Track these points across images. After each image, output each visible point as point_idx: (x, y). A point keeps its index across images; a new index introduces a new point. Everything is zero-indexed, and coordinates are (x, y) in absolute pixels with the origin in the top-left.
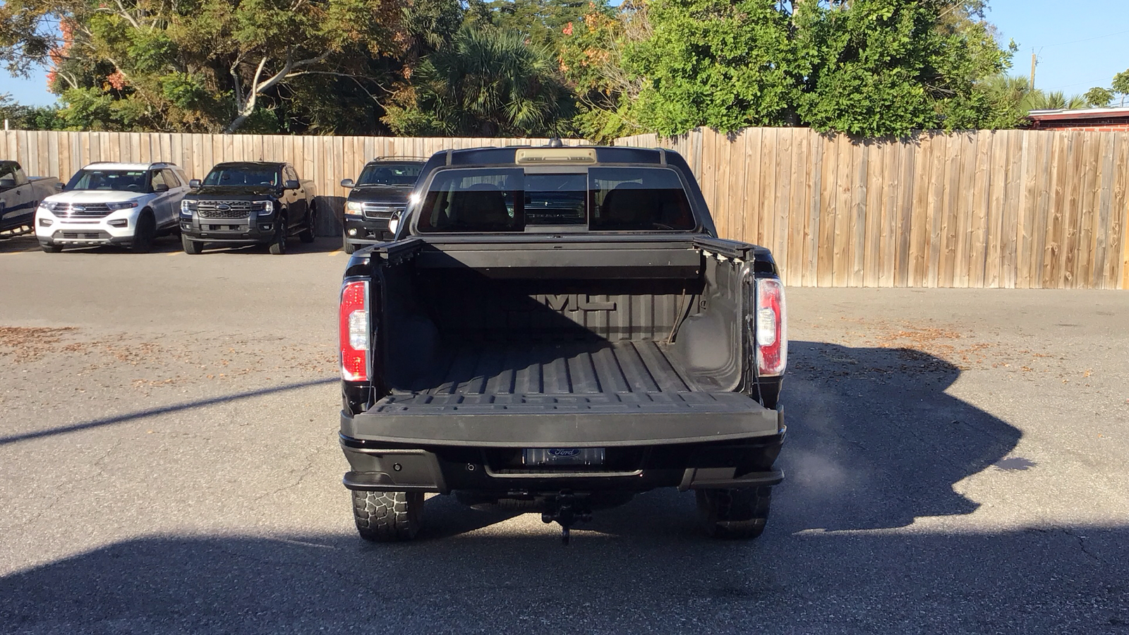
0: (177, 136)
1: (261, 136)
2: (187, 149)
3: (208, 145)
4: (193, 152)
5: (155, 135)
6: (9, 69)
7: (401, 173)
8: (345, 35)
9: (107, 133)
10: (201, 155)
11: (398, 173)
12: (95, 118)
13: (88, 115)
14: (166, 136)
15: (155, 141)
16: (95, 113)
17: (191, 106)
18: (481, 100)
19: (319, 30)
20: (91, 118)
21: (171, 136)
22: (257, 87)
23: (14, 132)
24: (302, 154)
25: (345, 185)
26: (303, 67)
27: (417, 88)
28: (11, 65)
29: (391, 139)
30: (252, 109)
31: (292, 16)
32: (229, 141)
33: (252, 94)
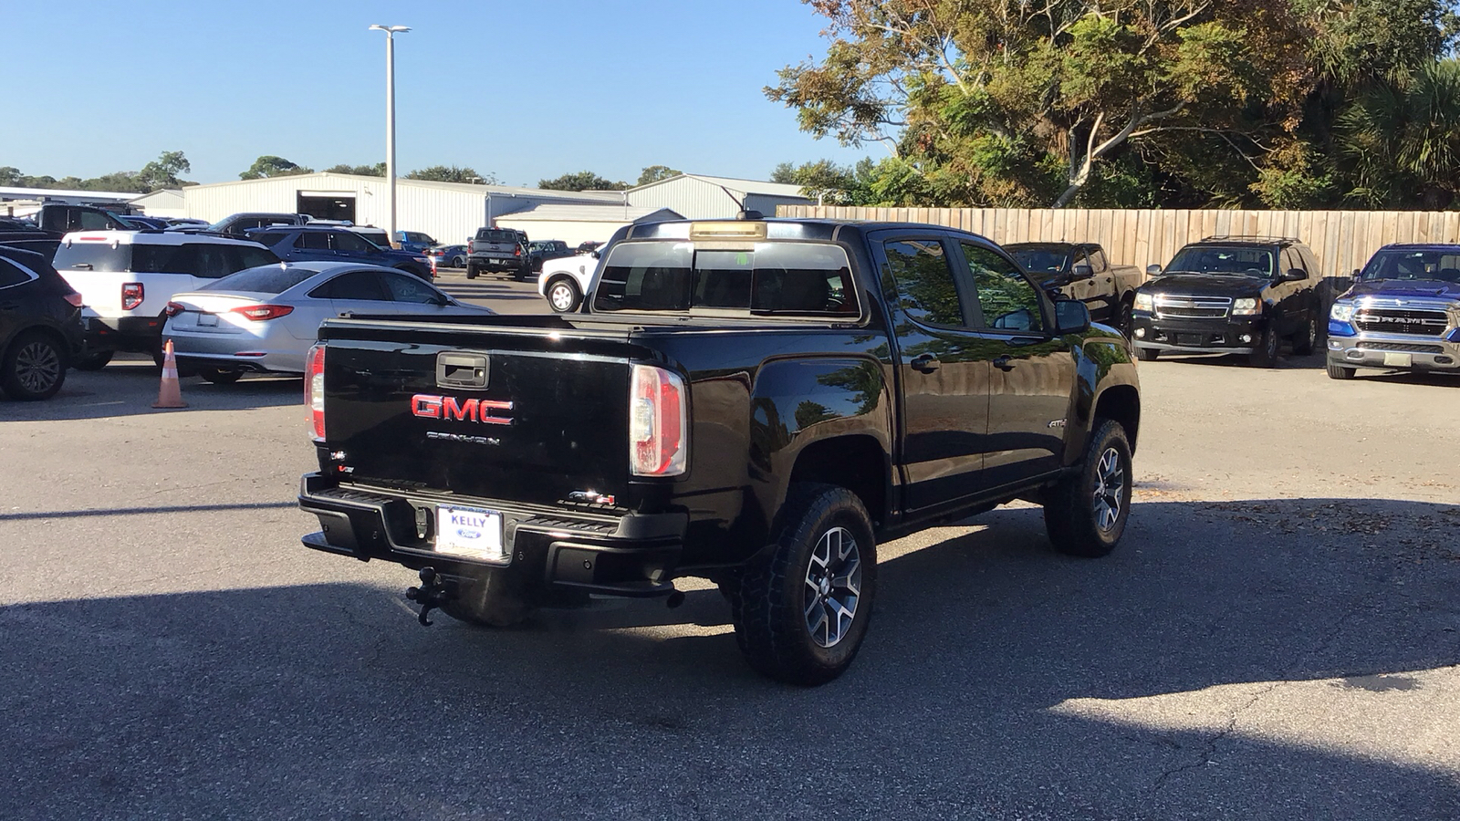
0: (989, 211)
1: (1086, 211)
2: (1000, 228)
3: (1024, 221)
4: (1006, 231)
5: (967, 211)
6: (839, 138)
7: (1225, 258)
8: (1198, 79)
9: (915, 209)
10: (1015, 233)
11: (1222, 257)
12: (908, 192)
13: (900, 189)
14: (978, 211)
15: (966, 219)
16: (908, 185)
17: (1003, 174)
18: (1423, 157)
19: (1165, 74)
20: (903, 191)
21: (983, 212)
22: (1092, 151)
23: (824, 207)
24: (1134, 233)
25: (1151, 272)
26: (1155, 123)
27: (1305, 144)
28: (842, 133)
29: (1254, 213)
30: (1086, 177)
31: (1131, 59)
32: (1049, 217)
33: (1086, 160)
